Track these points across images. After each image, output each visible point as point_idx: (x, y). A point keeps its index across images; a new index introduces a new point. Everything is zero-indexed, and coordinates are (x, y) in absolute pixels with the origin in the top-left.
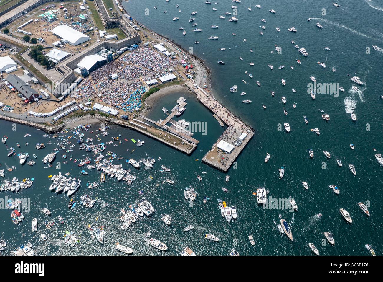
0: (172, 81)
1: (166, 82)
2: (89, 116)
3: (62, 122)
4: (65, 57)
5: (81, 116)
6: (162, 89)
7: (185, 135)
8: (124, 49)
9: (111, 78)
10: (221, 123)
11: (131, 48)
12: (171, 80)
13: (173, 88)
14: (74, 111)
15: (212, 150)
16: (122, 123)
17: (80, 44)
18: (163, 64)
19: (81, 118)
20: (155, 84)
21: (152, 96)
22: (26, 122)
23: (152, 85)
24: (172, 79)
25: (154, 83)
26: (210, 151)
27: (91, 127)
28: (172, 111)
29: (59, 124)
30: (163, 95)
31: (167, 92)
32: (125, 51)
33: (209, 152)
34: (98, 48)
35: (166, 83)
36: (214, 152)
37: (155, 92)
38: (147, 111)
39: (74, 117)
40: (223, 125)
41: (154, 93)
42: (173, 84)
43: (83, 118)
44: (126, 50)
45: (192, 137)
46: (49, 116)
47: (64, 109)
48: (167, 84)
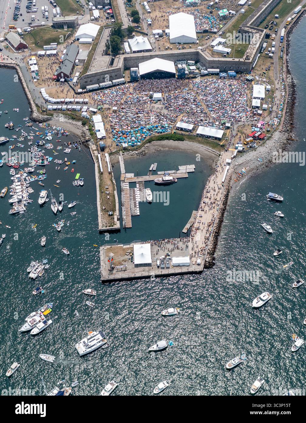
0: (210, 139)
1: (202, 136)
2: (80, 123)
3: (52, 115)
4: (144, 50)
5: (73, 119)
6: (187, 142)
7: (129, 209)
8: (213, 72)
9: (151, 97)
10: (188, 226)
11: (223, 74)
12: (210, 137)
13: (201, 149)
14: (74, 110)
15: (125, 247)
16: (93, 150)
17: (179, 43)
18: (233, 114)
19: (70, 121)
20: (186, 131)
21: (165, 142)
22: (30, 97)
23: (182, 129)
24: (213, 137)
25: (185, 129)
26: (122, 245)
27: (67, 135)
28: (159, 173)
29: (47, 115)
30: (180, 149)
31: (188, 149)
32: (212, 74)
33: (120, 245)
34: (184, 55)
35: (200, 137)
36: (124, 250)
37: (174, 140)
38: (136, 156)
39: (66, 116)
40: (185, 231)
41: (172, 141)
42: (207, 143)
43: (73, 122)
44: (215, 74)
45: (132, 216)
46: (50, 102)
47: (71, 102)
48: (200, 139)
